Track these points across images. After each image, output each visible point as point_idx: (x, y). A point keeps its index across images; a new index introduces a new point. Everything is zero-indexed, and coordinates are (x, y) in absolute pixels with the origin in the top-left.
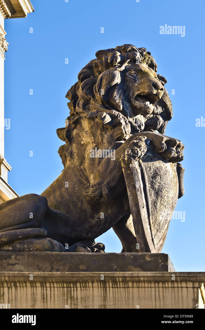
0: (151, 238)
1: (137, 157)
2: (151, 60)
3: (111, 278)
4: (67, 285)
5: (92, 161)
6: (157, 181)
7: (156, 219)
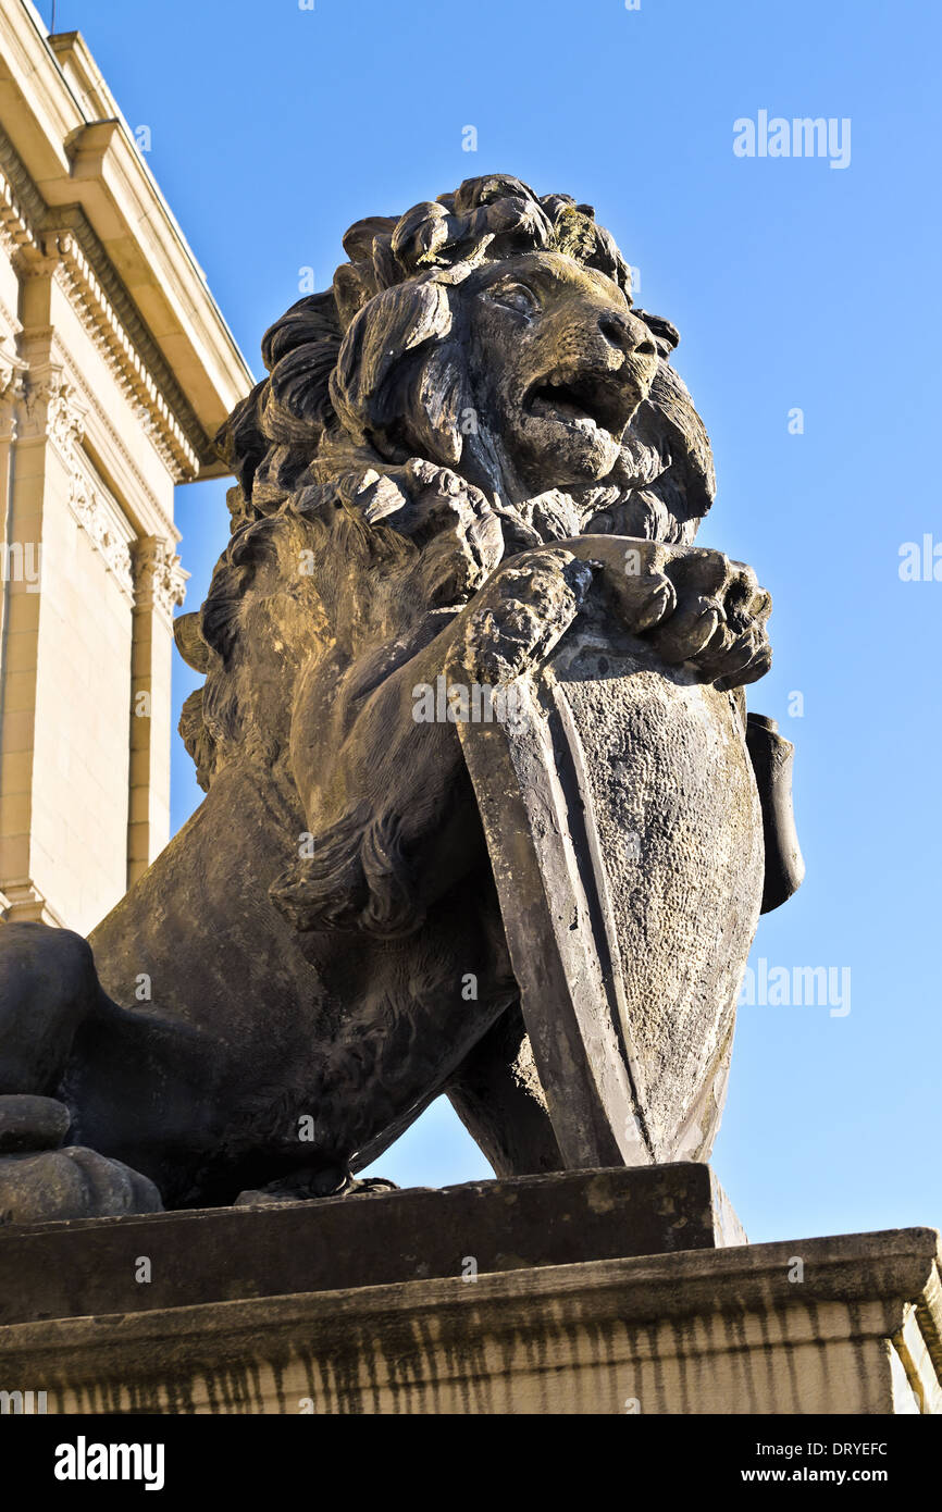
0: (631, 1107)
1: (526, 646)
2: (597, 238)
3: (381, 1325)
4: (138, 1397)
5: (318, 720)
6: (642, 780)
7: (651, 992)
